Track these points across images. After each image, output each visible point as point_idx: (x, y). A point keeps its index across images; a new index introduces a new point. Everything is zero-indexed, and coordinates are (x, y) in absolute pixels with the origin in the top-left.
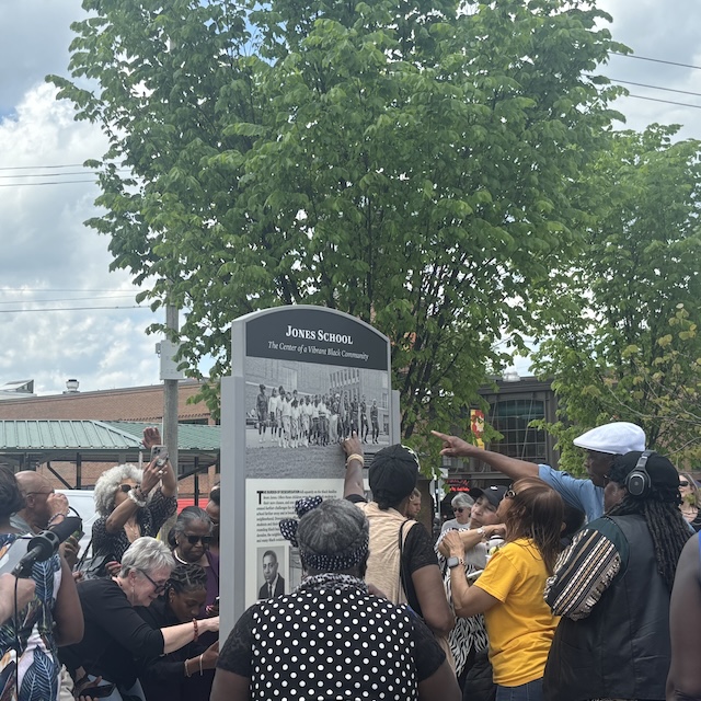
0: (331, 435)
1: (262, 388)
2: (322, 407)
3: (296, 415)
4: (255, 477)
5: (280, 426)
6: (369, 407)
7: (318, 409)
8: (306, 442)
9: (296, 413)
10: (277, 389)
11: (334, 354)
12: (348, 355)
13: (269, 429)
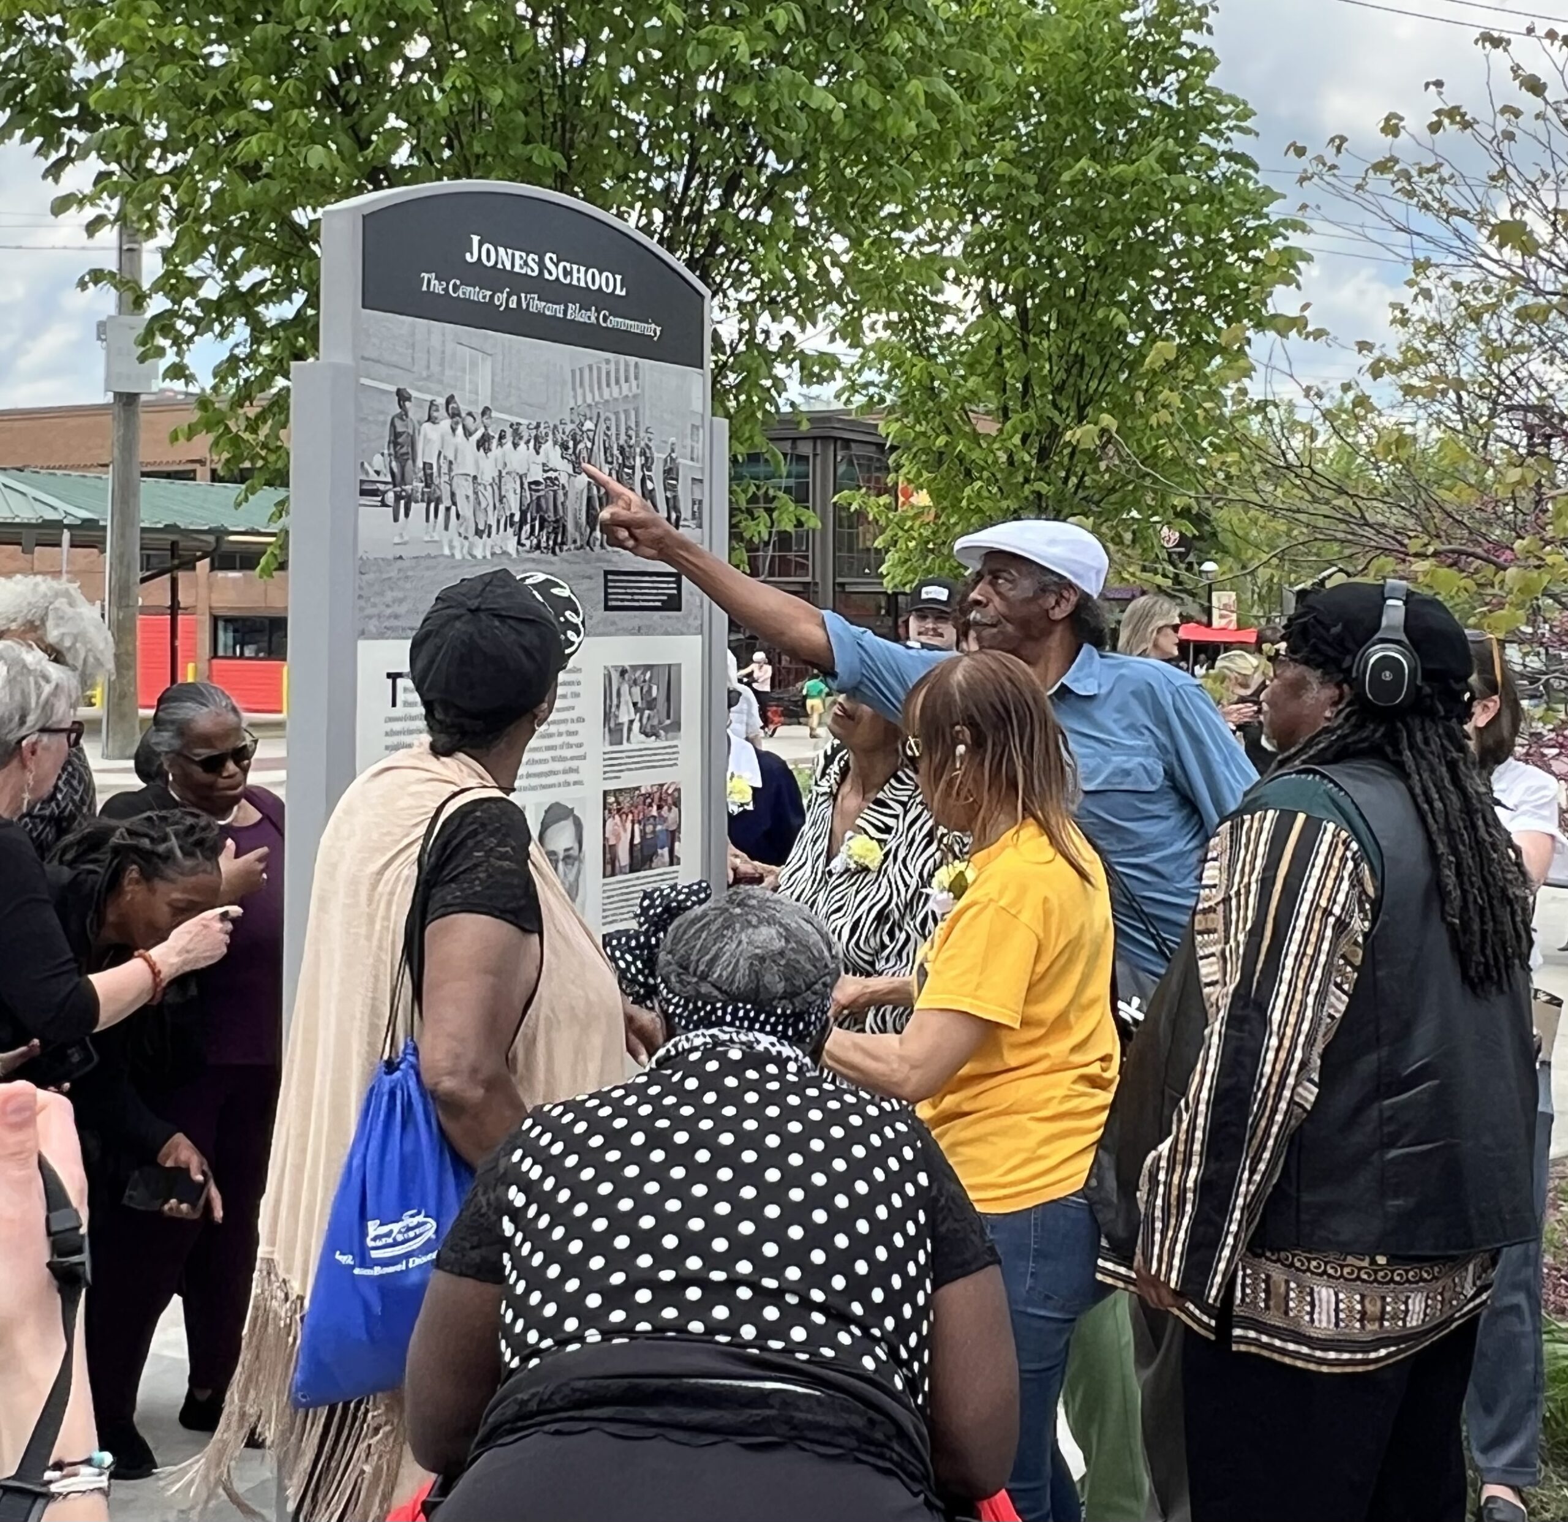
0: (570, 527)
1: (402, 397)
2: (552, 453)
3: (488, 474)
4: (381, 636)
5: (447, 502)
6: (659, 456)
7: (541, 459)
8: (511, 546)
9: (487, 466)
10: (441, 401)
11: (582, 317)
12: (615, 322)
13: (418, 508)
